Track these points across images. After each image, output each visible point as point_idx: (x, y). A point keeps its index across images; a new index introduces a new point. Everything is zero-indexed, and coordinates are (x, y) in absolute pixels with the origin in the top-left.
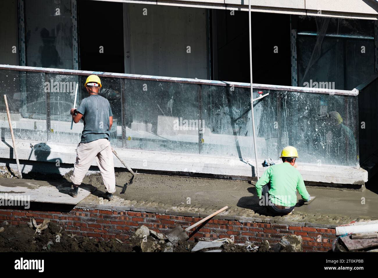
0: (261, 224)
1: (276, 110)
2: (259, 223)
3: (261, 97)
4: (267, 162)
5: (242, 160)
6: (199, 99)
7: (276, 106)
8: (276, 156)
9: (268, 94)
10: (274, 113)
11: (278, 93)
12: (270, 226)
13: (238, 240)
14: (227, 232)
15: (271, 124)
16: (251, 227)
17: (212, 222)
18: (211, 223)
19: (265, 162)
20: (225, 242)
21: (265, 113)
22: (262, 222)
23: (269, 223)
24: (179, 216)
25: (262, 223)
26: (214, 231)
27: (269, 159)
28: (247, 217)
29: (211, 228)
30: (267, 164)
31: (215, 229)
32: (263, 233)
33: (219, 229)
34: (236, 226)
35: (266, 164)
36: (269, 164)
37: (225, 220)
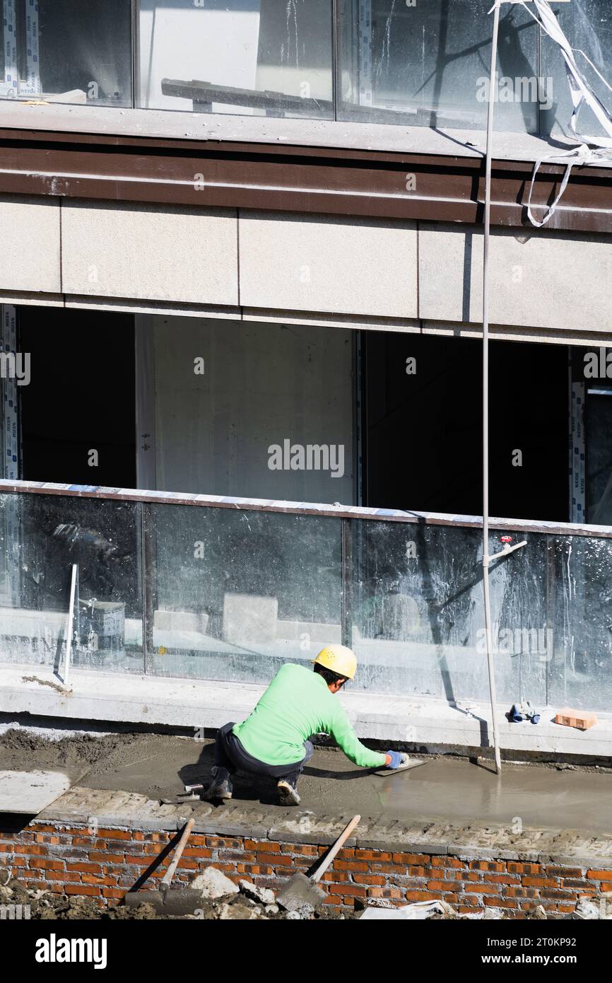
0: (515, 865)
1: (544, 582)
2: (510, 863)
3: (508, 549)
4: (518, 709)
5: (454, 707)
6: (344, 555)
7: (544, 572)
8: (542, 696)
9: (524, 543)
10: (538, 589)
11: (550, 539)
12: (538, 870)
13: (456, 904)
14: (426, 885)
15: (529, 617)
16: (489, 873)
17: (388, 860)
18: (388, 862)
19: (513, 710)
20: (435, 910)
21: (515, 591)
22: (518, 859)
23: (538, 862)
24: (304, 843)
25: (517, 861)
26: (394, 882)
27: (524, 704)
28: (479, 846)
29: (387, 875)
30: (520, 715)
31: (396, 876)
32: (520, 886)
33: (408, 876)
34: (450, 869)
35: (518, 715)
36: (524, 716)
37: (424, 854)
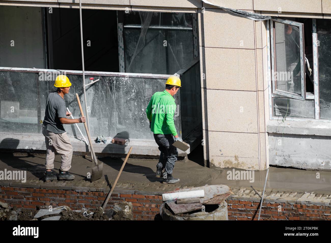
0: (95, 193)
1: (106, 93)
2: (93, 192)
3: (92, 82)
4: (99, 138)
5: (76, 138)
6: (37, 86)
7: (106, 90)
8: (107, 133)
9: (99, 80)
10: (104, 96)
11: (108, 78)
12: (103, 194)
13: (75, 207)
14: (65, 201)
15: (102, 106)
16: (86, 196)
17: (51, 192)
18: (51, 193)
20: (64, 209)
21: (96, 97)
22: (96, 191)
23: (103, 192)
24: (22, 187)
25: (96, 192)
26: (54, 200)
27: (101, 137)
28: (83, 187)
29: (51, 198)
30: (99, 140)
31: (54, 198)
32: (97, 200)
33: (58, 198)
34: (73, 195)
35: (98, 140)
36: (101, 141)
37: (63, 190)
